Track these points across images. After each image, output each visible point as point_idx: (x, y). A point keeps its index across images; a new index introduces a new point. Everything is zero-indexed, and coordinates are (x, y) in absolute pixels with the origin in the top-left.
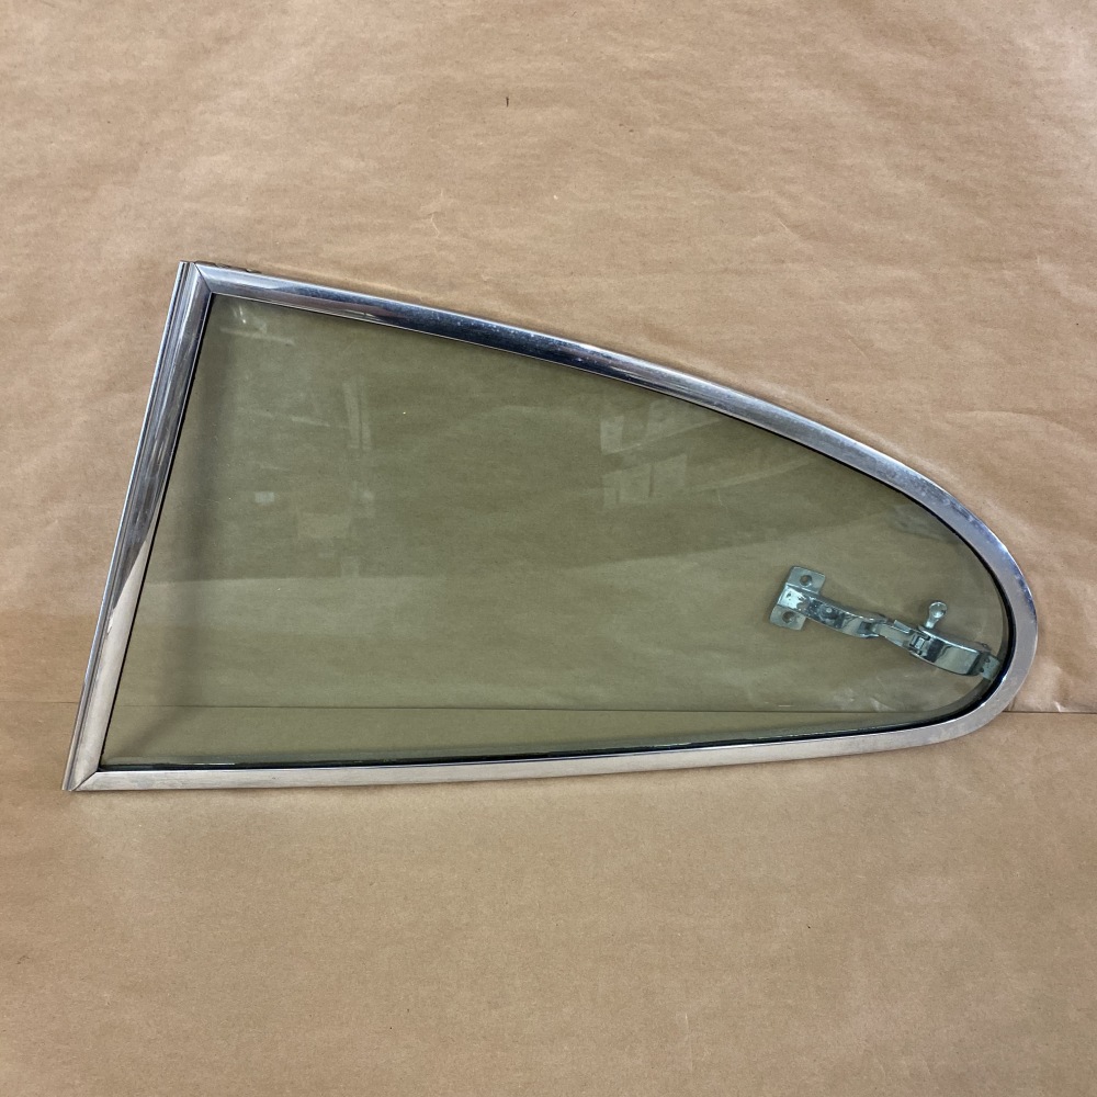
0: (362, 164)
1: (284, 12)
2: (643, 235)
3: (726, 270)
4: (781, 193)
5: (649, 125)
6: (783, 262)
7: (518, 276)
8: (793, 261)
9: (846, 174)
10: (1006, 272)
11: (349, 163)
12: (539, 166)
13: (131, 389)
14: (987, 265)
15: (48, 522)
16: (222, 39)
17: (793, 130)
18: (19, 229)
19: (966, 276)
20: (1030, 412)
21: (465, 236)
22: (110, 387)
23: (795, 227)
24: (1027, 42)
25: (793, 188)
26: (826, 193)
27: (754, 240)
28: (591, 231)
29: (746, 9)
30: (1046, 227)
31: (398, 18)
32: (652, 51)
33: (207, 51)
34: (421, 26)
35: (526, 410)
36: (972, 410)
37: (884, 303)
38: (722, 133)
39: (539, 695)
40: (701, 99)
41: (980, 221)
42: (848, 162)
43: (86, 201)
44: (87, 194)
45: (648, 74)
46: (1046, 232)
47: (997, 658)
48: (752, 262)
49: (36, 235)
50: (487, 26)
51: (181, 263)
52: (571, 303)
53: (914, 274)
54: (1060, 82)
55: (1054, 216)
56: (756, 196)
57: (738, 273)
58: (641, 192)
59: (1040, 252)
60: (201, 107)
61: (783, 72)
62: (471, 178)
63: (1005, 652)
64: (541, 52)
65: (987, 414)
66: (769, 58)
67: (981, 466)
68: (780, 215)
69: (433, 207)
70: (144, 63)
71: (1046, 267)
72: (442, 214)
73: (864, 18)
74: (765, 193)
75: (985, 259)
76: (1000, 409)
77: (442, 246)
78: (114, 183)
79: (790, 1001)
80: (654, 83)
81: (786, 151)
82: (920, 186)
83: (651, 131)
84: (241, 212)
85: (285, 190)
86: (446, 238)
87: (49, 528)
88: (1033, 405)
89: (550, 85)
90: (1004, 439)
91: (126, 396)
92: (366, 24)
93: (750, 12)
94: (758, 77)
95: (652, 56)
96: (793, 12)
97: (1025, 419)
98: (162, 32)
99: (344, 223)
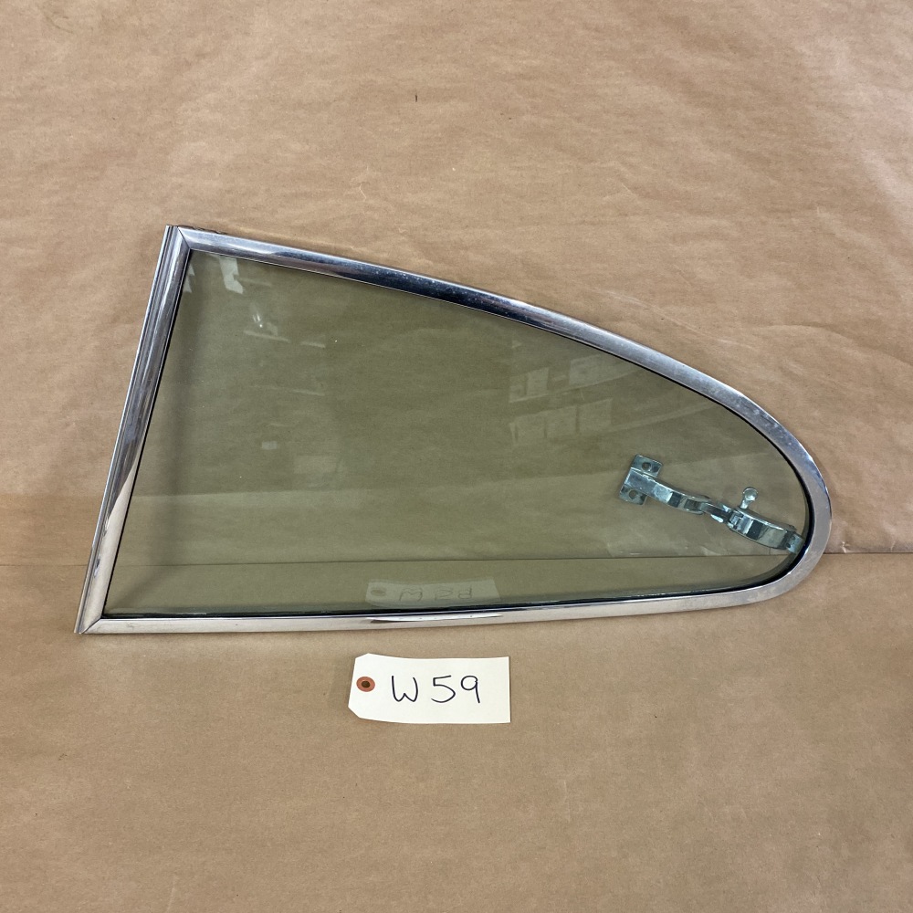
0: (307, 147)
1: (247, 34)
2: (521, 197)
3: (584, 222)
4: (624, 163)
5: (524, 114)
6: (626, 215)
7: (426, 230)
8: (634, 214)
9: (672, 149)
10: (793, 220)
11: (296, 146)
12: (440, 146)
13: (131, 321)
14: (779, 214)
15: (67, 425)
16: (200, 55)
17: (631, 116)
18: (45, 202)
19: (764, 223)
20: (815, 325)
21: (386, 199)
22: (115, 320)
23: (635, 189)
24: (803, 48)
25: (633, 160)
26: (657, 163)
27: (604, 199)
28: (481, 194)
29: (594, 27)
30: (823, 186)
31: (333, 37)
32: (524, 58)
33: (189, 64)
34: (350, 43)
35: (433, 332)
36: (771, 324)
37: (703, 244)
38: (579, 119)
39: (448, 551)
40: (562, 94)
41: (773, 182)
42: (673, 139)
43: (97, 179)
44: (97, 174)
45: (521, 76)
46: (823, 189)
47: (801, 537)
48: (603, 215)
49: (58, 205)
50: (400, 42)
51: (167, 227)
52: (466, 249)
53: (724, 223)
54: (828, 78)
55: (828, 177)
56: (604, 166)
57: (593, 224)
58: (519, 165)
59: (819, 204)
60: (184, 106)
61: (623, 73)
62: (389, 156)
63: (807, 531)
64: (441, 62)
65: (784, 328)
66: (612, 63)
67: (781, 368)
68: (623, 180)
69: (361, 178)
70: (141, 74)
71: (823, 215)
72: (368, 183)
73: (682, 32)
74: (611, 164)
75: (777, 210)
76: (793, 323)
77: (369, 208)
78: (118, 165)
79: (642, 770)
80: (526, 83)
81: (626, 132)
82: (728, 156)
83: (525, 118)
84: (215, 184)
85: (249, 167)
86: (371, 202)
87: (69, 429)
88: (818, 320)
89: (448, 86)
90: (797, 346)
91: (127, 326)
92: (309, 42)
93: (597, 30)
94: (604, 77)
95: (524, 62)
96: (629, 29)
97: (811, 330)
98: (155, 51)
99: (294, 191)
